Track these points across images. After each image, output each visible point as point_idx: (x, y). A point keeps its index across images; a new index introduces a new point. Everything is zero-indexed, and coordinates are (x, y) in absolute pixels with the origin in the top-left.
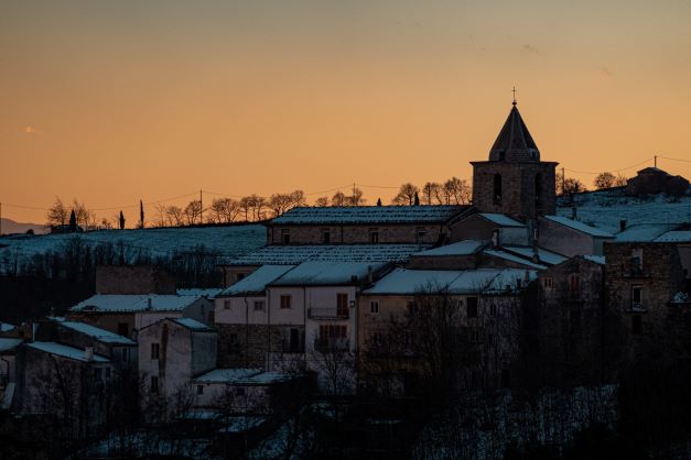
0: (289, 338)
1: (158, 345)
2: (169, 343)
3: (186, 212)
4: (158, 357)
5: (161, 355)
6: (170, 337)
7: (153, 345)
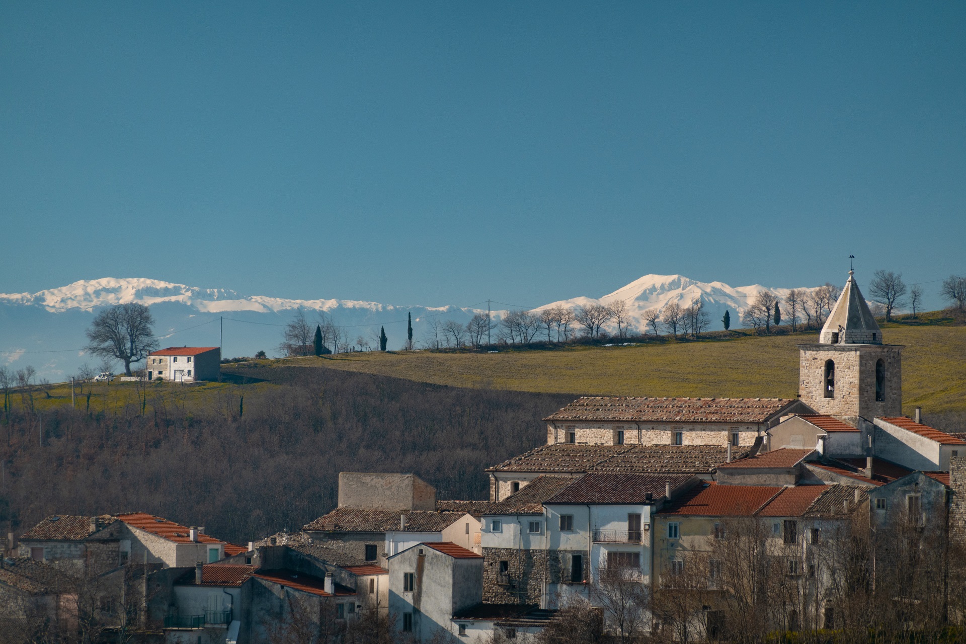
0: (570, 568)
1: (411, 575)
2: (425, 573)
3: (469, 329)
4: (411, 589)
5: (415, 586)
6: (426, 565)
7: (406, 575)
